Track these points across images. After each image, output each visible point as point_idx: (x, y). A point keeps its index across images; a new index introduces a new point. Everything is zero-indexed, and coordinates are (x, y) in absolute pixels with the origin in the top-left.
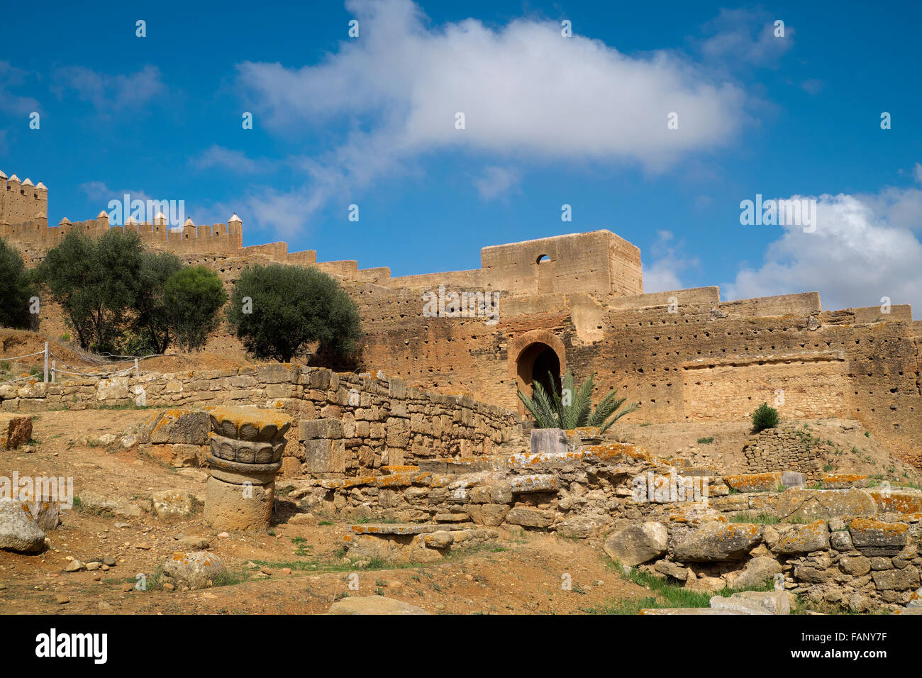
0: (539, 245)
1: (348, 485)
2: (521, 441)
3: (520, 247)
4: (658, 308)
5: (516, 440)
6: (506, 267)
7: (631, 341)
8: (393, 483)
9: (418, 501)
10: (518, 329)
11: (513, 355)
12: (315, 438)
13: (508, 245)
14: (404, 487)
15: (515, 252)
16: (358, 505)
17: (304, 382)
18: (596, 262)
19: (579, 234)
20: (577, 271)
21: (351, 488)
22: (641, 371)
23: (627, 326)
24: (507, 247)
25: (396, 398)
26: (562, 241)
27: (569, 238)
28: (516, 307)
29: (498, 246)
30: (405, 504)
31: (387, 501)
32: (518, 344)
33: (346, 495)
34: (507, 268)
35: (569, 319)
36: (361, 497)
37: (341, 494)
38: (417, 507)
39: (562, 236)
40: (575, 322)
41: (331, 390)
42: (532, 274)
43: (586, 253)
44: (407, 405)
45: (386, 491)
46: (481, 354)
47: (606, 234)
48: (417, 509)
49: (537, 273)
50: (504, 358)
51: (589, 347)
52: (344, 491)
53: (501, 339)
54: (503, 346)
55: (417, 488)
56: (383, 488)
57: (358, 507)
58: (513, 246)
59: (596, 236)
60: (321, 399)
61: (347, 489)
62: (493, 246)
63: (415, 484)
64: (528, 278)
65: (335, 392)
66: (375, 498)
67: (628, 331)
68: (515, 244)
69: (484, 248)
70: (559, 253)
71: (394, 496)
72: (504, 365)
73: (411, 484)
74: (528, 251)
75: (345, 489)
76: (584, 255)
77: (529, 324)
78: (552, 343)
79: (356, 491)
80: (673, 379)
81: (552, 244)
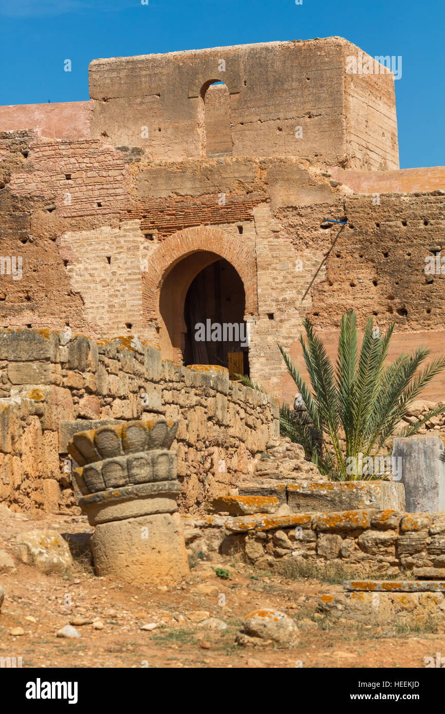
0: (207, 62)
1: (270, 526)
3: (168, 61)
4: (440, 193)
5: (280, 449)
6: (138, 100)
7: (386, 255)
8: (342, 524)
9: (382, 549)
10: (164, 224)
13: (143, 57)
14: (362, 530)
15: (157, 71)
16: (285, 554)
17: (63, 359)
18: (318, 100)
19: (285, 43)
20: (281, 115)
21: (273, 530)
22: (403, 312)
23: (378, 225)
24: (143, 61)
25: (152, 381)
26: (253, 54)
27: (267, 49)
28: (160, 181)
29: (124, 59)
30: (361, 554)
31: (331, 548)
32: (163, 253)
33: (264, 541)
34: (142, 103)
36: (289, 543)
37: (258, 539)
38: (381, 557)
39: (252, 45)
41: (89, 372)
42: (192, 116)
43: (300, 81)
44: (163, 390)
45: (329, 536)
47: (339, 45)
48: (381, 561)
49: (201, 116)
52: (263, 535)
55: (378, 532)
56: (325, 531)
57: (286, 558)
58: (154, 60)
59: (319, 48)
60: (79, 385)
61: (267, 531)
62: (113, 59)
63: (376, 526)
64: (183, 124)
65: (94, 373)
66: (313, 545)
67: (381, 235)
68: (159, 56)
69: (95, 62)
70: (245, 78)
71: (349, 543)
73: (369, 525)
74: (185, 73)
75: (263, 531)
76: (295, 84)
77: (186, 215)
78: (230, 252)
79: (280, 534)
81: (231, 61)
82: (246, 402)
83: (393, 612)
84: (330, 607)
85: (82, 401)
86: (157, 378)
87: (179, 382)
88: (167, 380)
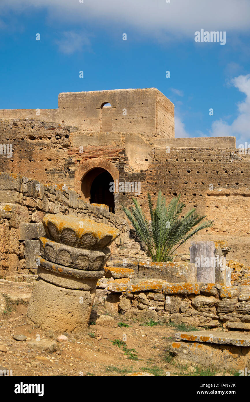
0: (103, 95)
1: (136, 290)
2: (133, 245)
3: (89, 95)
4: (191, 149)
5: (130, 244)
6: (77, 109)
7: (169, 172)
8: (182, 291)
9: (207, 309)
10: (84, 157)
11: (79, 175)
12: (33, 239)
13: (79, 93)
14: (194, 295)
15: (85, 98)
16: (144, 308)
18: (146, 111)
19: (134, 89)
20: (131, 117)
21: (138, 293)
22: (175, 194)
23: (167, 160)
24: (79, 94)
25: (72, 207)
26: (121, 93)
27: (127, 91)
28: (84, 140)
29: (72, 93)
30: (194, 311)
31: (174, 306)
32: (84, 167)
33: (132, 299)
34: (78, 110)
35: (123, 152)
36: (147, 301)
37: (128, 298)
38: (206, 314)
39: (121, 90)
40: (128, 154)
41: (39, 199)
42: (97, 116)
43: (139, 104)
44: (77, 213)
45: (173, 297)
46: (54, 173)
47: (155, 91)
48: (207, 317)
49: (100, 116)
50: (72, 177)
51: (138, 174)
52: (131, 295)
53: (70, 163)
54: (73, 168)
55: (205, 297)
56: (170, 295)
57: (145, 310)
58: (84, 94)
59: (147, 92)
60: (32, 205)
61: (133, 293)
62: (68, 93)
63: (204, 294)
64: (94, 119)
65: (41, 200)
66: (162, 303)
67: (168, 164)
68: (85, 92)
69: (61, 94)
70: (118, 102)
71: (185, 303)
72: (72, 182)
73: (199, 293)
74: (95, 99)
75: (131, 293)
76: (137, 105)
77: (93, 153)
78: (109, 168)
79: (142, 295)
80: (199, 202)
81: (113, 95)
82: (116, 223)
83: (223, 358)
84: (178, 351)
85: (34, 214)
86: (75, 206)
87: (86, 210)
88: (80, 208)
